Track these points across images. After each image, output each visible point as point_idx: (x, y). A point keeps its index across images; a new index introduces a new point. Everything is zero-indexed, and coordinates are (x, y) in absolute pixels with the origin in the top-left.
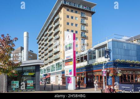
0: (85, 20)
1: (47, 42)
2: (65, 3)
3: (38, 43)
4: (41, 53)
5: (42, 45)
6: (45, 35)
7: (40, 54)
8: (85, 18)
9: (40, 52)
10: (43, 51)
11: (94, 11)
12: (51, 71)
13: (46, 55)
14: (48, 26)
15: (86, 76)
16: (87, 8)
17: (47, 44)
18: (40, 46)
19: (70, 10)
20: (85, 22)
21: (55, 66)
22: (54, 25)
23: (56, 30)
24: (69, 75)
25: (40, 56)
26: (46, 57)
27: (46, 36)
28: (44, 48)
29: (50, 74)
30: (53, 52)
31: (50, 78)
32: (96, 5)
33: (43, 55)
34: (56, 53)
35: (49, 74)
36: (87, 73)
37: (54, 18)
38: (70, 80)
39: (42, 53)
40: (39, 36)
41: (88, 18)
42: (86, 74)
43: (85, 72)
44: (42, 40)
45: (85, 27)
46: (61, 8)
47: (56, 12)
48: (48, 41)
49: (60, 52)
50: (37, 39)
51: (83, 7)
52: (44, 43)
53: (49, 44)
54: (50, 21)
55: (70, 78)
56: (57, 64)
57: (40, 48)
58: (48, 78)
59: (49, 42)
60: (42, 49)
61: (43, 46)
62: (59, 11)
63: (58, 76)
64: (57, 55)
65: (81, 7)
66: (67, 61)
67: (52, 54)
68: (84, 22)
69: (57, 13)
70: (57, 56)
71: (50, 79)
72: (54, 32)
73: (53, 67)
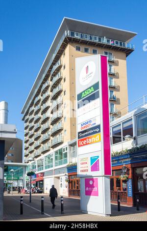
0: (113, 67)
1: (39, 115)
2: (72, 34)
3: (23, 119)
4: (28, 136)
5: (31, 121)
6: (35, 103)
7: (27, 138)
8: (113, 62)
9: (26, 135)
10: (31, 132)
11: (130, 47)
12: (46, 168)
13: (36, 139)
14: (41, 87)
15: (130, 176)
16: (117, 43)
17: (39, 119)
18: (28, 124)
19: (82, 48)
20: (114, 69)
21: (53, 157)
22: (51, 82)
23: (56, 90)
24: (90, 173)
25: (26, 142)
26: (37, 143)
27: (37, 104)
28: (33, 127)
29: (43, 174)
30: (50, 132)
31: (42, 181)
32: (136, 34)
33: (32, 140)
34: (54, 134)
35: (41, 173)
36: (134, 169)
37: (51, 68)
38: (92, 186)
39: (31, 137)
40: (25, 107)
41: (118, 61)
42: (130, 172)
43: (129, 166)
44: (31, 114)
45: (114, 80)
46: (64, 47)
47: (54, 56)
48: (40, 113)
49: (63, 132)
50: (22, 113)
51: (108, 41)
52: (33, 119)
53: (43, 117)
54: (44, 76)
55: (93, 180)
56: (56, 152)
57: (26, 128)
58: (40, 181)
59: (42, 114)
60: (31, 129)
61: (33, 124)
62: (61, 52)
63: (58, 178)
64: (58, 136)
65: (104, 41)
66: (85, 135)
67: (47, 136)
68: (110, 70)
69: (58, 58)
70: (58, 139)
71: (43, 184)
72: (52, 94)
73: (49, 158)
